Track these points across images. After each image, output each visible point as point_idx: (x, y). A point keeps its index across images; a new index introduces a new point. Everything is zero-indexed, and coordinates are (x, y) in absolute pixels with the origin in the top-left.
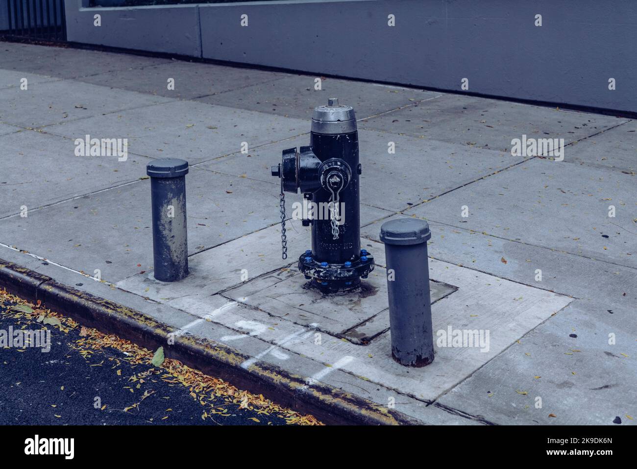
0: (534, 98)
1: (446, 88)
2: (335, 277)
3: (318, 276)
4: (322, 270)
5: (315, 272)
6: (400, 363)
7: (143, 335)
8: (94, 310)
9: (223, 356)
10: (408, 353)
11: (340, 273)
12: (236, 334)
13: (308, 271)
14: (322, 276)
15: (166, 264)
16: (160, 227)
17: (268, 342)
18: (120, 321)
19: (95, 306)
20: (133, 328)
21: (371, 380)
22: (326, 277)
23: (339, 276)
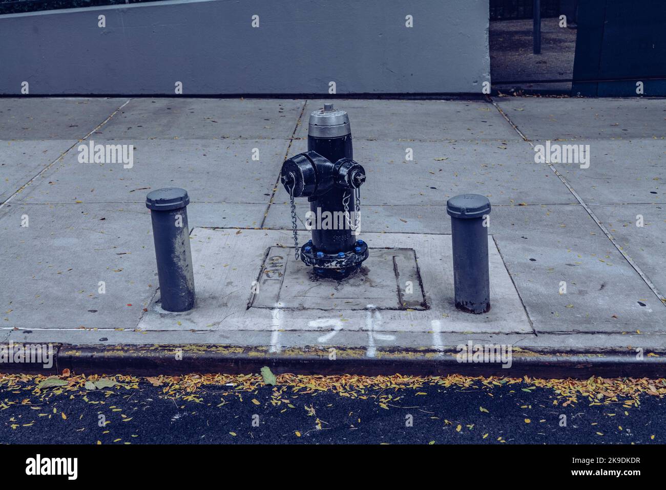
0: (219, 93)
1: (131, 93)
2: (355, 263)
3: (340, 266)
4: (343, 260)
5: (337, 263)
6: (474, 313)
7: (235, 363)
8: (156, 358)
9: (341, 354)
10: (481, 303)
11: (358, 259)
12: (326, 334)
13: (329, 264)
14: (344, 265)
15: (183, 294)
16: (175, 259)
17: (358, 331)
18: (198, 359)
19: (153, 354)
20: (218, 360)
21: (475, 332)
22: (348, 265)
23: (358, 261)
